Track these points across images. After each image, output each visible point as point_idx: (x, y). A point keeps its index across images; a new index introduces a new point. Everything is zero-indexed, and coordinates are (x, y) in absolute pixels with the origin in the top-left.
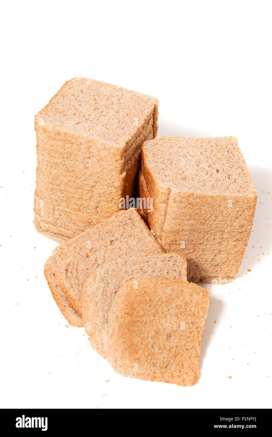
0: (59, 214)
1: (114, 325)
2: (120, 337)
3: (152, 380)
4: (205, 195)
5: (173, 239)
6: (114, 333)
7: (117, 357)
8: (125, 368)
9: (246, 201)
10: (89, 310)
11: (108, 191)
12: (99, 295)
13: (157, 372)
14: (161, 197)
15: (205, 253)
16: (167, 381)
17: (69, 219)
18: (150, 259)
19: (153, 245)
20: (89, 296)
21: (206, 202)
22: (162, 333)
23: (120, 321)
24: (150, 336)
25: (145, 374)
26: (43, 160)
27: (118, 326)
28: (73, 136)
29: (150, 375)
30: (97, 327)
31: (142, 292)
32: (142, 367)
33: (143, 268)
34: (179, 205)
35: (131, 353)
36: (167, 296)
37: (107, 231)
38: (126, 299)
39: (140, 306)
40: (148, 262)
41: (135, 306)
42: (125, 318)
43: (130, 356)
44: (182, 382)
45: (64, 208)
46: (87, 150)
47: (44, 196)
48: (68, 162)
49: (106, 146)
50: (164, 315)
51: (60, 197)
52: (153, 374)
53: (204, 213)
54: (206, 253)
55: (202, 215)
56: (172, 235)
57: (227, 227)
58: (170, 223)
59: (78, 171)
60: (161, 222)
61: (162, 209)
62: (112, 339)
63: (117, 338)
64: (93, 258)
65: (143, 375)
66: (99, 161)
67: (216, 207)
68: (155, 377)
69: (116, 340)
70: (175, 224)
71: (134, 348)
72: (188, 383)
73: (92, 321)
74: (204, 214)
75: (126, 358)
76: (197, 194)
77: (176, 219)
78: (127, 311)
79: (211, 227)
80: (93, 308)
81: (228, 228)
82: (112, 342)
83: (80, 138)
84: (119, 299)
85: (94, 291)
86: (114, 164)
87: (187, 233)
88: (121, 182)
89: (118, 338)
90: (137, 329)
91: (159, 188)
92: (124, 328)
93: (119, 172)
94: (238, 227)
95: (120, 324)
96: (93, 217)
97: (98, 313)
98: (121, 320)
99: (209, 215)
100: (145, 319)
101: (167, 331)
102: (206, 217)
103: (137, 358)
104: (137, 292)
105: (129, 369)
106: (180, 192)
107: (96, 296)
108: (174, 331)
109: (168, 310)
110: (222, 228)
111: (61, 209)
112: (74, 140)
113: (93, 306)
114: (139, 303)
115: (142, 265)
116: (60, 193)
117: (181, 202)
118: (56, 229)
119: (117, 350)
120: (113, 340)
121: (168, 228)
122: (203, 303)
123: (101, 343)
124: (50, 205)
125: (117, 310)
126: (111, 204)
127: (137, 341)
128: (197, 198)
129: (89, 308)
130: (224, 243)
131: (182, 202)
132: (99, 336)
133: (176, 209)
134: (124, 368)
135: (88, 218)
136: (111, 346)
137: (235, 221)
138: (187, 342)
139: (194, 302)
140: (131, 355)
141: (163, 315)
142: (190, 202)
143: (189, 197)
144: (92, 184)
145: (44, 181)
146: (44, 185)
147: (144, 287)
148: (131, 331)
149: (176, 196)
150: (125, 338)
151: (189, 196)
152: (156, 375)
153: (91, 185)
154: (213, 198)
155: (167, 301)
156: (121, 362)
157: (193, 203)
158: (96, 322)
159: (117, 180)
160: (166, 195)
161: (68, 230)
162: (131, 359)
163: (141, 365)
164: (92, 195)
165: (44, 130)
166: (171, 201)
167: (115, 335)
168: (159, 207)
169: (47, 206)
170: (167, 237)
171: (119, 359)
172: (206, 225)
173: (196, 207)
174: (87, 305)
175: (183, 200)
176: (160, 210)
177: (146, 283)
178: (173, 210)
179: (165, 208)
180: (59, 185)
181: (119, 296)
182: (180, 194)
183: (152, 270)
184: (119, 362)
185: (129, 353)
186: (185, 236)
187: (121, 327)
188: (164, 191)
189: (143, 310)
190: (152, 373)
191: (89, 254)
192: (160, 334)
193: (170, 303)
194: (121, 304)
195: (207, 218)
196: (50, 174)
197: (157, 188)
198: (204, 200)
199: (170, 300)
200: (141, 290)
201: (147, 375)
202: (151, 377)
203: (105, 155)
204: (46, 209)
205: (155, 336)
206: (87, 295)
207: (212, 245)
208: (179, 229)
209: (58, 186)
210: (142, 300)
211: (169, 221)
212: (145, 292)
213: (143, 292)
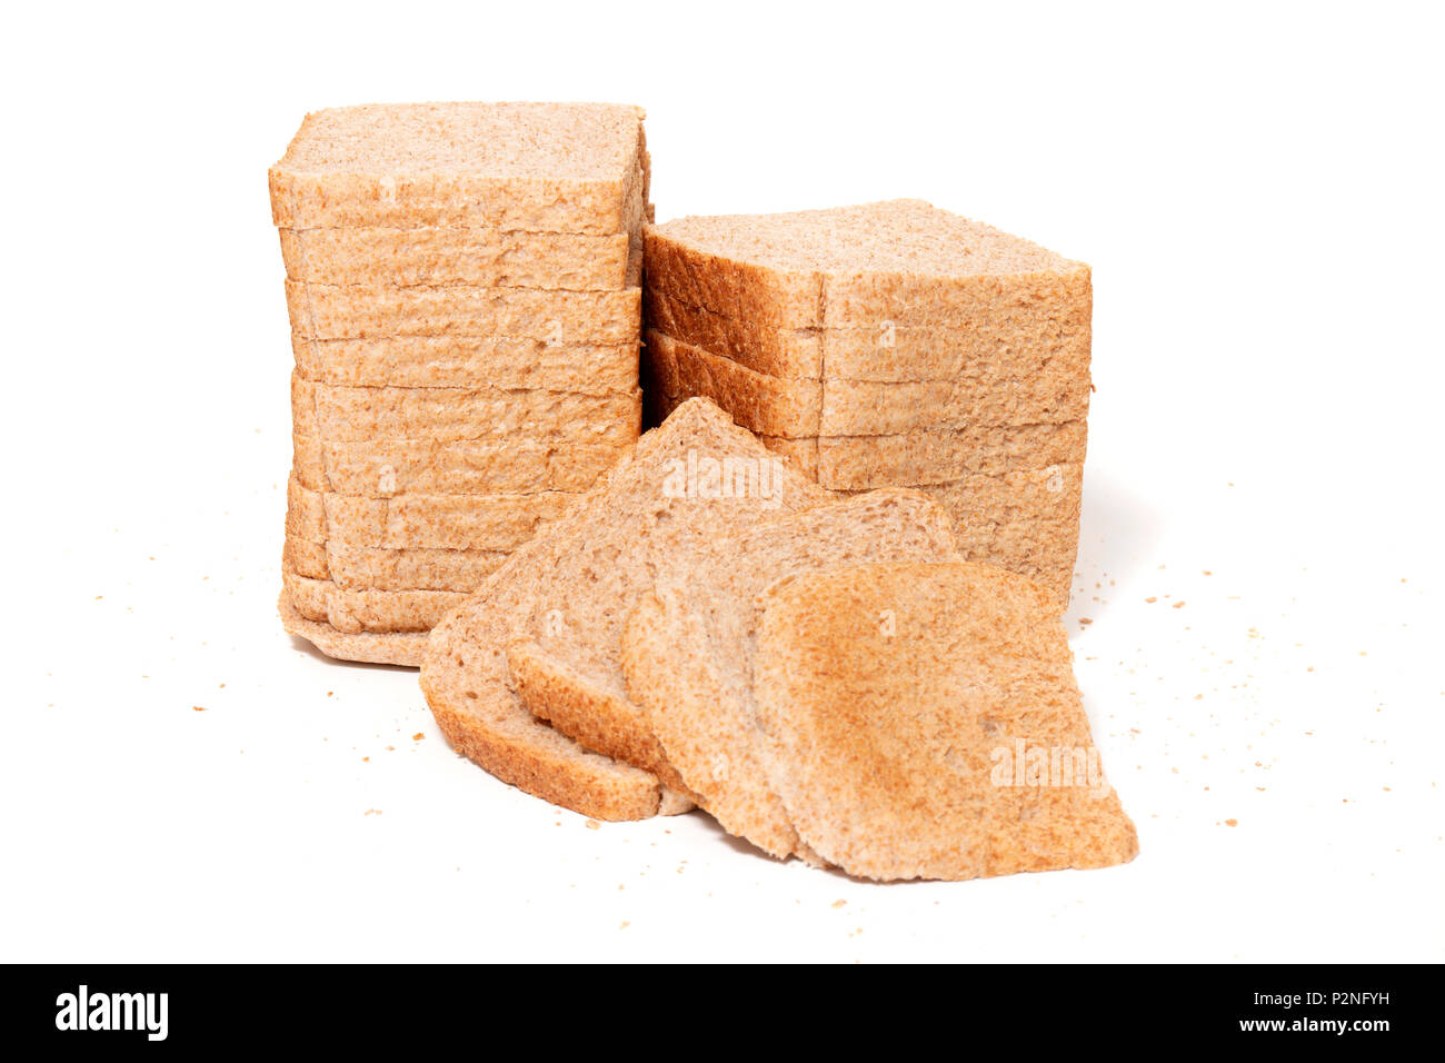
0: (407, 529)
1: (794, 717)
2: (832, 747)
3: (991, 872)
4: (937, 281)
5: (861, 469)
6: (805, 740)
7: (848, 811)
8: (886, 842)
9: (1062, 291)
10: (681, 702)
11: (591, 367)
12: (699, 647)
13: (1001, 834)
14: (797, 312)
15: (963, 526)
16: (1041, 858)
17: (450, 534)
18: (821, 518)
19: (806, 491)
20: (661, 661)
21: (944, 304)
22: (962, 718)
23: (812, 699)
24: (926, 733)
25: (962, 850)
26: (328, 318)
27: (811, 715)
28: (434, 189)
29: (978, 851)
30: (732, 746)
31: (846, 603)
32: (943, 825)
33: (811, 552)
34: (865, 325)
35: (889, 789)
36: (929, 603)
37: (632, 485)
38: (802, 632)
39: (859, 645)
40: (816, 530)
41: (842, 646)
42: (824, 689)
43: (890, 797)
44: (1092, 851)
45: (425, 497)
46: (491, 229)
47: (342, 473)
48: (424, 296)
49: (564, 190)
50: (944, 663)
51: (404, 455)
52: (986, 843)
53: (942, 352)
54: (966, 523)
55: (938, 360)
56: (855, 452)
57: (1017, 406)
58: (843, 402)
59: (467, 321)
60: (811, 412)
61: (808, 358)
62: (804, 761)
63: (822, 751)
64: (610, 577)
65: (955, 854)
66: (542, 257)
67: (975, 326)
68: (995, 856)
69: (823, 760)
70: (861, 404)
71: (894, 771)
72: (1114, 849)
73: (707, 731)
74: (945, 356)
75: (879, 807)
76: (914, 277)
77: (861, 384)
78: (821, 667)
79: (970, 412)
80: (696, 691)
81: (1022, 408)
82: (809, 768)
83: (458, 190)
84: (777, 640)
85: (675, 643)
86: (599, 250)
87: (901, 440)
88: (633, 316)
89: (828, 749)
90: (877, 713)
91: (783, 281)
92: (836, 717)
93: (619, 279)
94: (1052, 400)
95: (815, 708)
96: (540, 499)
97: (718, 704)
98: (813, 694)
99: (959, 362)
100: (888, 681)
101: (975, 710)
102: (950, 368)
103: (914, 801)
104: (830, 606)
105: (902, 845)
106: (860, 276)
107: (691, 655)
108: (997, 706)
109: (950, 649)
110: (1004, 412)
111: (413, 504)
112: (437, 206)
113: (692, 687)
114: (851, 635)
115: (800, 542)
116: (403, 436)
117: (869, 312)
118: (399, 598)
119: (837, 789)
120: (813, 762)
121: (838, 426)
122: (1045, 618)
123: (764, 796)
124: (369, 501)
125: (785, 671)
126: (604, 419)
127: (893, 750)
128: (914, 292)
129: (681, 696)
130: (1016, 477)
131: (872, 312)
132: (749, 774)
133: (857, 343)
134: (885, 845)
135: (524, 504)
136: (810, 784)
137: (1038, 378)
138: (1051, 730)
139: (1021, 616)
140: (893, 794)
141: (941, 667)
142: (895, 308)
143: (890, 291)
144: (522, 363)
145: (339, 407)
146: (339, 426)
147: (846, 589)
148: (862, 723)
149: (851, 291)
150: (849, 745)
151: (889, 286)
152: (999, 848)
153: (521, 366)
154: (963, 287)
155: (935, 622)
156: (867, 826)
157: (906, 315)
158: (724, 730)
159: (620, 309)
160: (812, 300)
161: (446, 589)
162: (898, 807)
163: (938, 821)
164: (524, 411)
165: (320, 199)
166: (834, 317)
167: (814, 743)
168: (795, 352)
169: (358, 510)
170: (838, 465)
171: (854, 817)
172: (955, 404)
173: (915, 328)
174: (668, 689)
175: (875, 304)
176: (801, 365)
177: (844, 577)
178: (847, 347)
179: (817, 353)
180: (398, 406)
181: (771, 633)
182: (860, 281)
183: (842, 552)
184: (858, 830)
185: (882, 788)
186: (894, 451)
187: (822, 714)
188: (804, 285)
189: (873, 654)
190: (983, 842)
191: (596, 568)
192: (956, 722)
193: (948, 626)
194: (792, 649)
195: (954, 370)
196: (358, 368)
197: (775, 284)
198: (937, 297)
199: (945, 619)
200: (838, 597)
201: (970, 853)
202: (985, 856)
203: (565, 221)
204: (353, 523)
205: (943, 732)
206: (654, 662)
207: (980, 488)
208: (874, 421)
209: (392, 410)
210: (856, 626)
211: (840, 395)
212: (857, 601)
213: (850, 603)
